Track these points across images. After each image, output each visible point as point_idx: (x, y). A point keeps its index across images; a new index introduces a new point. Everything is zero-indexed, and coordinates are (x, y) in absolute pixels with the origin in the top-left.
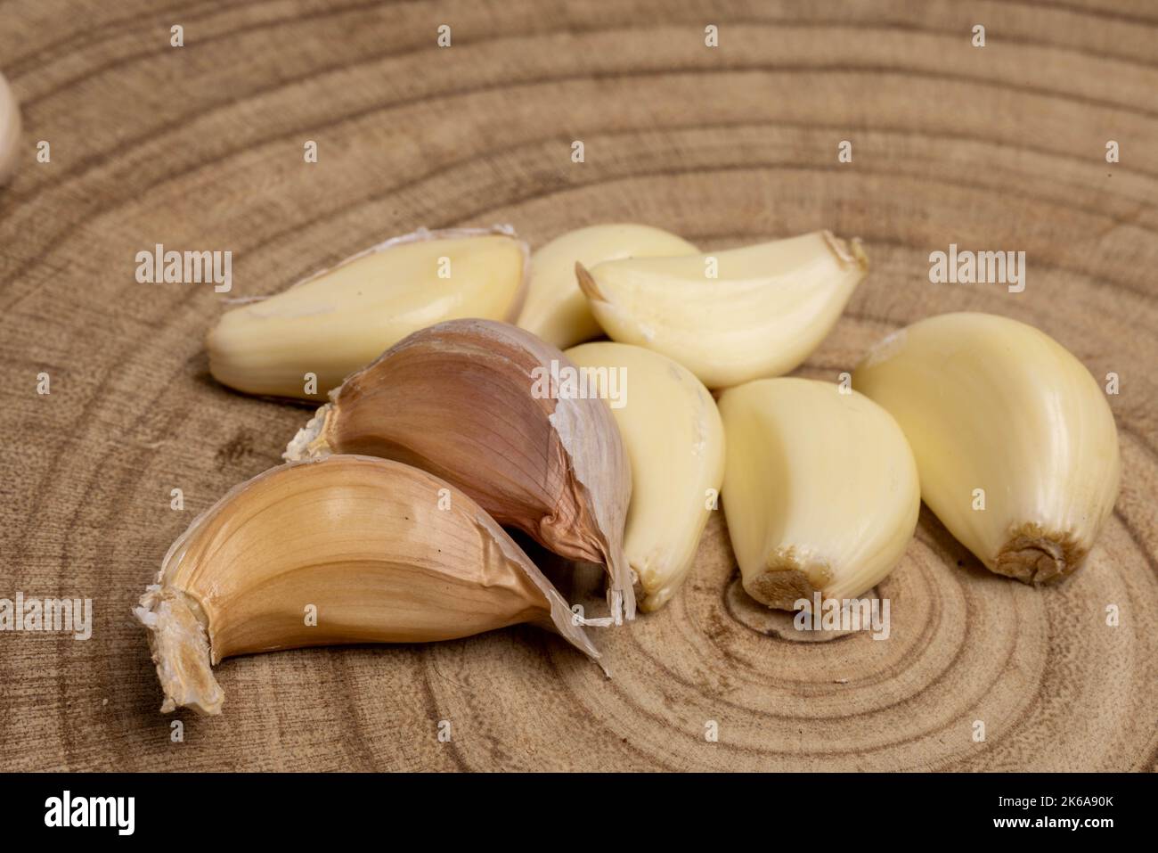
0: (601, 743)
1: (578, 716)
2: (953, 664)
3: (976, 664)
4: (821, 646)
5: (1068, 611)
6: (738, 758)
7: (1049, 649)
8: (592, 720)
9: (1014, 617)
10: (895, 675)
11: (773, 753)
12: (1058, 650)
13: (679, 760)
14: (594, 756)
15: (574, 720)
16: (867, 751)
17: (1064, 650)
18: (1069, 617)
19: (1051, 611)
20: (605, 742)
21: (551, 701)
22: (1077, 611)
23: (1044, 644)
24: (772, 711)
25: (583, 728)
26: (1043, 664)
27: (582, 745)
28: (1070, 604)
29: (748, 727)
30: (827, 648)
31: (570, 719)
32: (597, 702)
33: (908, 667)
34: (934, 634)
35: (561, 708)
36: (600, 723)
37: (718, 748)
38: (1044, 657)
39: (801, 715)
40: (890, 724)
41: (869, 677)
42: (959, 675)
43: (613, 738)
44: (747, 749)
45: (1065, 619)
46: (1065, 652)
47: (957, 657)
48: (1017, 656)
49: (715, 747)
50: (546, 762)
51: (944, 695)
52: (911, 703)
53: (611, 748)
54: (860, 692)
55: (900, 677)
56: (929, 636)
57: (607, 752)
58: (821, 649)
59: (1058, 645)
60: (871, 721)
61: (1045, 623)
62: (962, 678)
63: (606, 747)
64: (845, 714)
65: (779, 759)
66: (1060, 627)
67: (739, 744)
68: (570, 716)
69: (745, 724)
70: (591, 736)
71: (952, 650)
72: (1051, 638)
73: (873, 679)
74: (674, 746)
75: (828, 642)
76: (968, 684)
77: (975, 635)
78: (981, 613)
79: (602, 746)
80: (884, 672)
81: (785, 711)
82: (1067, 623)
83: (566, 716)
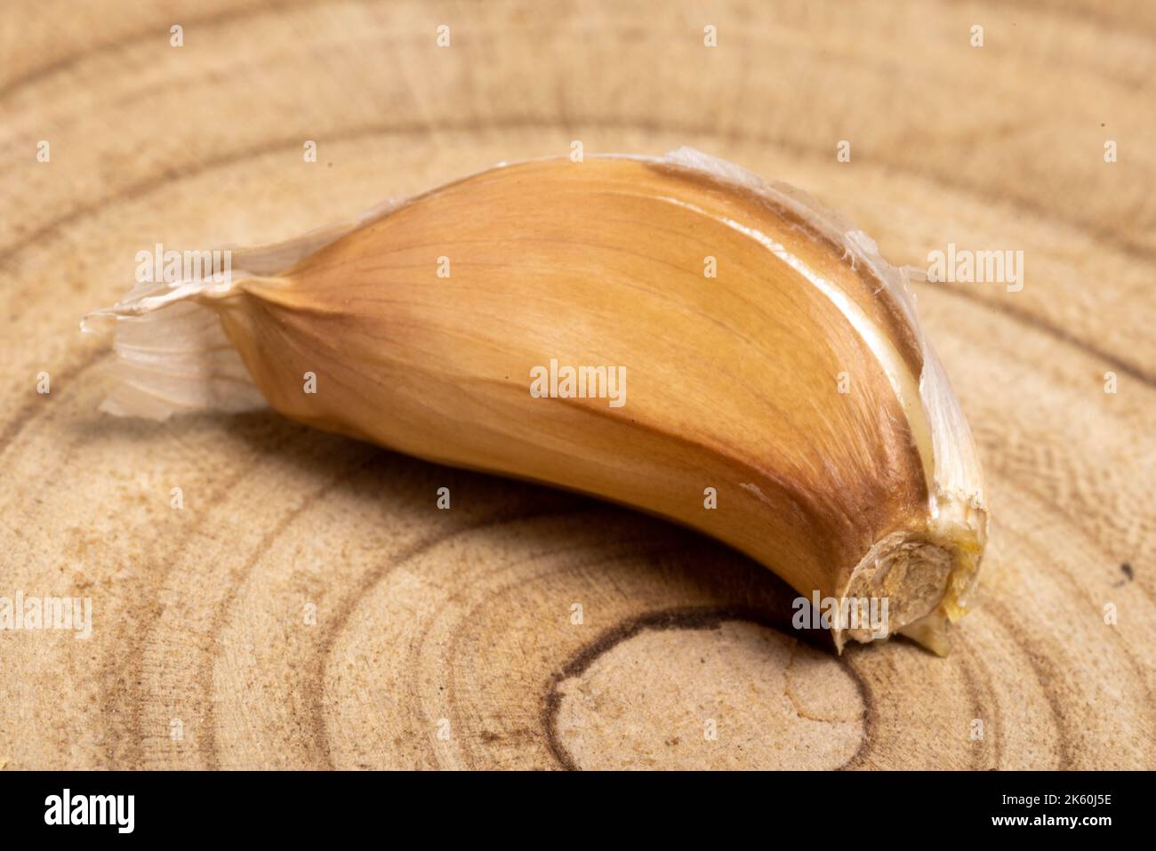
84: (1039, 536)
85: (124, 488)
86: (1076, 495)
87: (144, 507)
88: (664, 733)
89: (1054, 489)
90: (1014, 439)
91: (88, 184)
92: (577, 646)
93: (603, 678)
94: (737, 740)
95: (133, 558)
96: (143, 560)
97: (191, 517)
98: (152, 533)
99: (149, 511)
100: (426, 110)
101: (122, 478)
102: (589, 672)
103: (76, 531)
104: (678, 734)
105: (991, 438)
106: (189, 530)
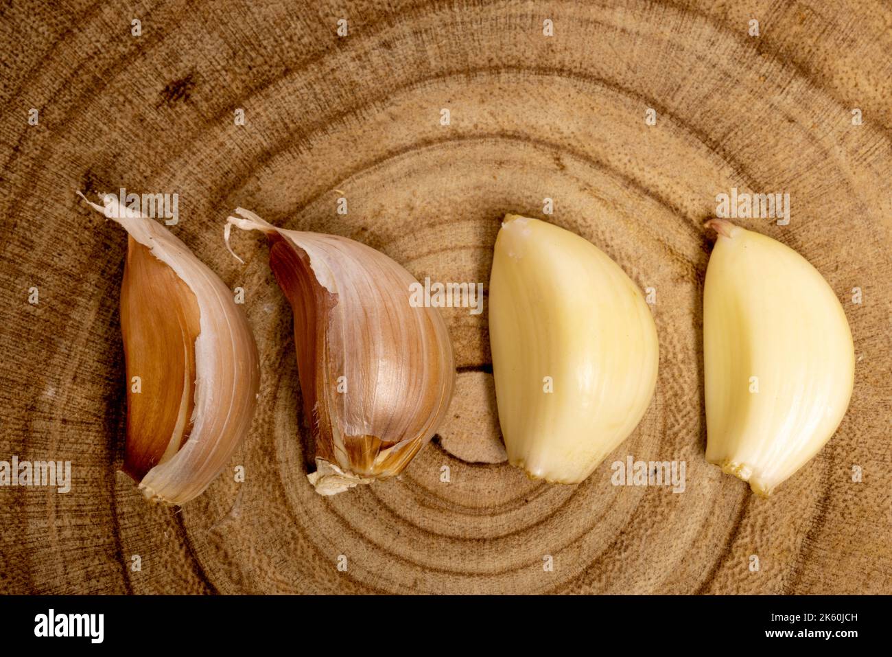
0: (266, 480)
1: (265, 451)
2: (538, 524)
3: (555, 531)
4: (461, 465)
5: (654, 513)
6: (345, 535)
7: (613, 541)
8: (272, 459)
9: (611, 502)
10: (493, 515)
11: (370, 542)
12: (619, 545)
13: (306, 518)
14: (256, 489)
15: (261, 452)
16: (431, 570)
17: (623, 548)
18: (649, 520)
19: (640, 509)
20: (269, 481)
21: (256, 429)
22: (659, 517)
23: (613, 537)
24: (392, 507)
25: (262, 463)
26: (599, 553)
27: (253, 477)
28: (659, 510)
29: (367, 513)
30: (465, 468)
31: (259, 451)
32: (285, 446)
33: (506, 512)
34: (545, 491)
35: (258, 439)
36: (276, 463)
37: (337, 521)
38: (605, 547)
39: (409, 519)
40: (462, 554)
41: (474, 508)
42: (535, 535)
43: (277, 479)
44: (355, 530)
45: (644, 521)
46: (622, 550)
47: (547, 519)
48: (587, 538)
49: (336, 519)
50: (223, 480)
51: (513, 547)
52: (488, 542)
53: (270, 488)
54: (460, 518)
55: (495, 518)
56: (541, 491)
57: (265, 490)
58: (460, 467)
59: (623, 541)
60: (451, 546)
61: (628, 518)
62: (536, 539)
63: (268, 485)
64: (437, 532)
65: (370, 549)
66: (636, 525)
67: (352, 524)
68: (261, 448)
69: (367, 509)
70: (264, 471)
71: (547, 510)
72: (622, 533)
73: (477, 511)
74: (310, 506)
75: (468, 464)
76: (537, 545)
77: (573, 505)
78: (592, 487)
79: (265, 484)
80: (488, 508)
81: (400, 512)
82: (643, 525)
83: (257, 447)
84: (645, 438)
85: (411, 200)
86: (676, 434)
87: (408, 212)
88: (458, 412)
89: (673, 426)
90: (685, 398)
91: (531, 56)
92: (470, 362)
93: (464, 379)
94: (474, 431)
95: (387, 229)
96: (389, 233)
97: (418, 226)
98: (401, 223)
99: (409, 215)
100: (672, 105)
101: (414, 196)
102: (462, 374)
103: (383, 206)
104: (462, 416)
105: (679, 392)
106: (412, 231)
